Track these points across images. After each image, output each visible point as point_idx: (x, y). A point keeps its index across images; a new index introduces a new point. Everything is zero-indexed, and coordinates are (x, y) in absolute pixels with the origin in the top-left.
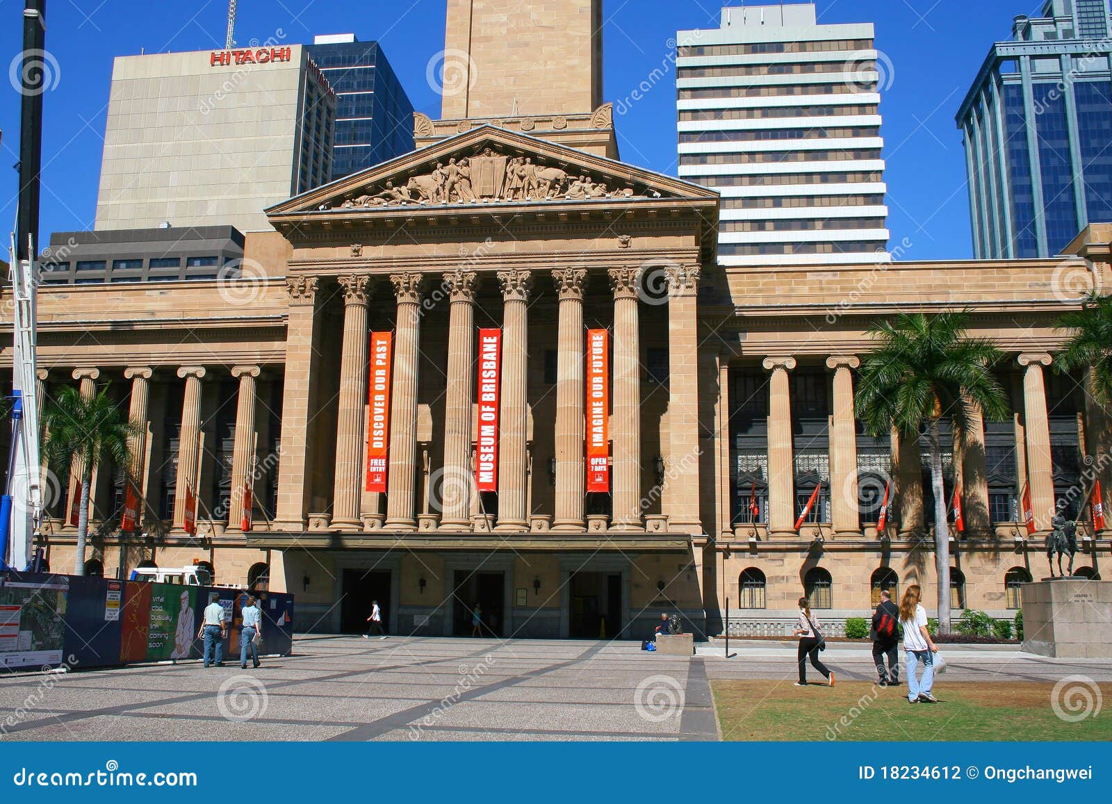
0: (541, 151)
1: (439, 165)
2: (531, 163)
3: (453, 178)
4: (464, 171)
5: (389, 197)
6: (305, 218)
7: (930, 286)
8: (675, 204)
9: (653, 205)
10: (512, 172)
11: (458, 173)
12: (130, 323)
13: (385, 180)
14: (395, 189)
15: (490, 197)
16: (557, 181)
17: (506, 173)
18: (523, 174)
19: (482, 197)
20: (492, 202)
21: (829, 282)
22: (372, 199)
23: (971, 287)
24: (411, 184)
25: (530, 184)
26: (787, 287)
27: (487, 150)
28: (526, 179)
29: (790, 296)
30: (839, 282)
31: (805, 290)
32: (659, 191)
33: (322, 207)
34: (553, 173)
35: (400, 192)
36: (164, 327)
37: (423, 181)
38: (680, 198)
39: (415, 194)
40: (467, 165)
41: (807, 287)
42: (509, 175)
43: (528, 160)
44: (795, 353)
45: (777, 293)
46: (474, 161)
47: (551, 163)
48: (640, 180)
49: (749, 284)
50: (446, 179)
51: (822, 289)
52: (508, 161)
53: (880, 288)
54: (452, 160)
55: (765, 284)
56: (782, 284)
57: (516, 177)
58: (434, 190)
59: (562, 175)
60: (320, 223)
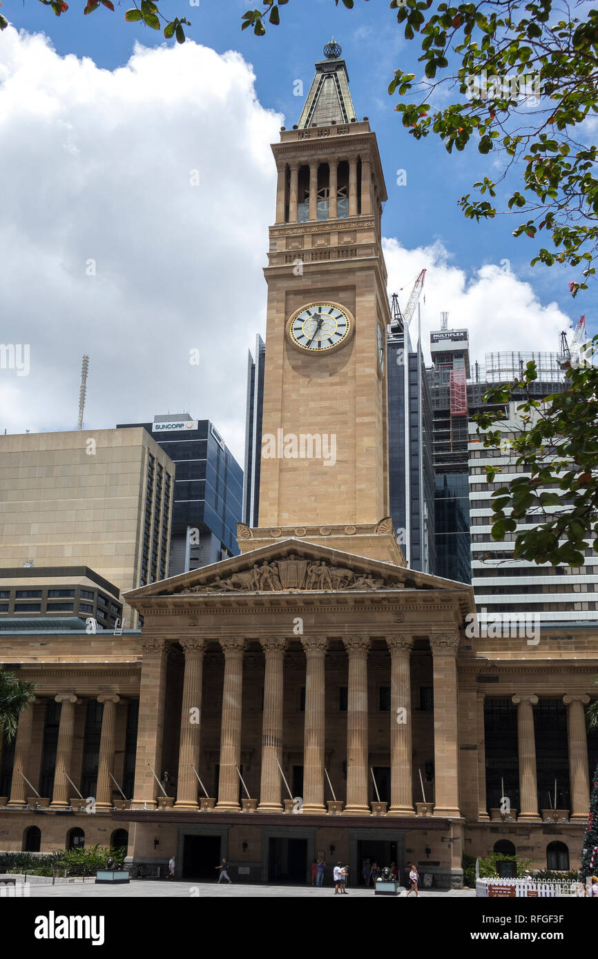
0: (334, 558)
1: (256, 566)
2: (326, 566)
3: (266, 575)
4: (275, 570)
5: (217, 587)
9: (420, 595)
10: (312, 571)
11: (270, 572)
13: (214, 575)
14: (222, 581)
15: (295, 588)
16: (346, 577)
17: (307, 572)
18: (320, 572)
19: (288, 588)
20: (296, 591)
22: (204, 588)
24: (234, 579)
25: (325, 579)
27: (292, 556)
28: (322, 576)
32: (423, 585)
33: (166, 593)
34: (341, 573)
35: (225, 584)
37: (245, 577)
40: (277, 566)
42: (309, 573)
43: (324, 563)
46: (283, 564)
47: (342, 566)
48: (410, 577)
50: (261, 576)
52: (308, 564)
54: (266, 562)
57: (314, 576)
58: (252, 583)
59: (350, 574)
60: (165, 604)
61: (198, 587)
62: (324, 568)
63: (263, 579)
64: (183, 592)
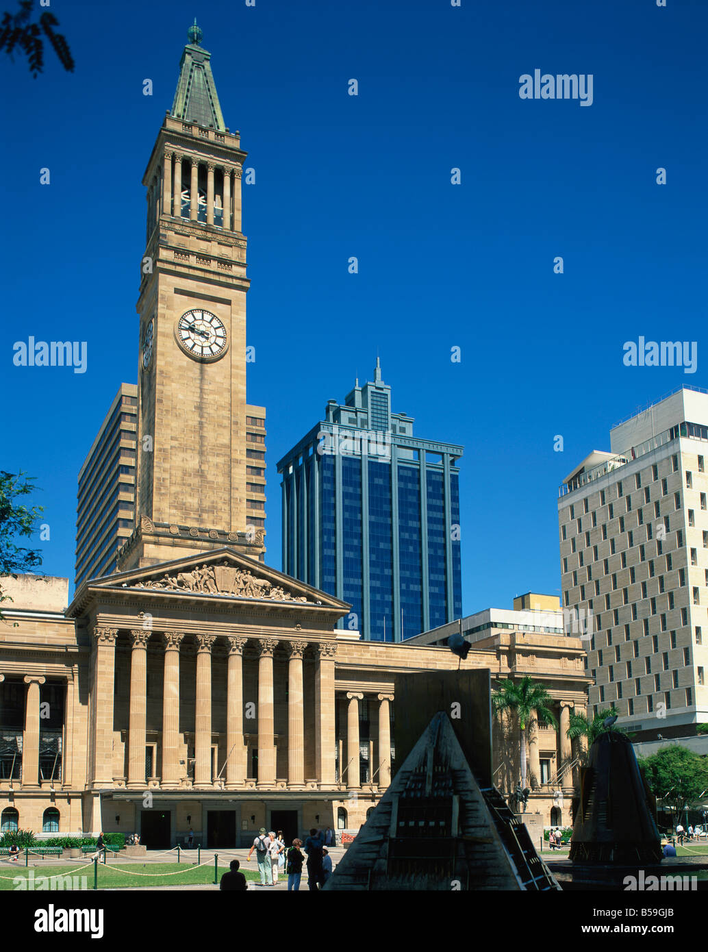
0: (257, 568)
1: (197, 568)
2: (251, 574)
3: (206, 577)
4: (212, 574)
5: (165, 584)
6: (114, 591)
7: (427, 659)
8: (329, 610)
9: (318, 609)
10: (240, 578)
11: (208, 575)
13: (164, 573)
14: (170, 579)
15: (228, 592)
16: (264, 587)
17: (236, 578)
18: (246, 580)
19: (223, 591)
20: (230, 595)
21: (380, 652)
22: (155, 583)
24: (179, 577)
25: (249, 587)
26: (359, 654)
27: (226, 563)
28: (249, 583)
29: (361, 659)
30: (385, 653)
31: (368, 656)
32: (321, 600)
33: (124, 585)
34: (262, 582)
35: (172, 581)
37: (187, 576)
38: (332, 607)
39: (181, 583)
40: (213, 570)
41: (369, 654)
42: (238, 580)
43: (249, 572)
44: (363, 690)
45: (355, 656)
46: (217, 568)
47: (261, 576)
48: (311, 593)
50: (202, 578)
51: (376, 656)
52: (237, 571)
53: (405, 658)
54: (205, 566)
55: (348, 650)
56: (357, 651)
57: (242, 582)
58: (194, 584)
59: (268, 584)
60: (123, 595)
61: (150, 582)
62: (250, 577)
63: (203, 580)
64: (137, 585)
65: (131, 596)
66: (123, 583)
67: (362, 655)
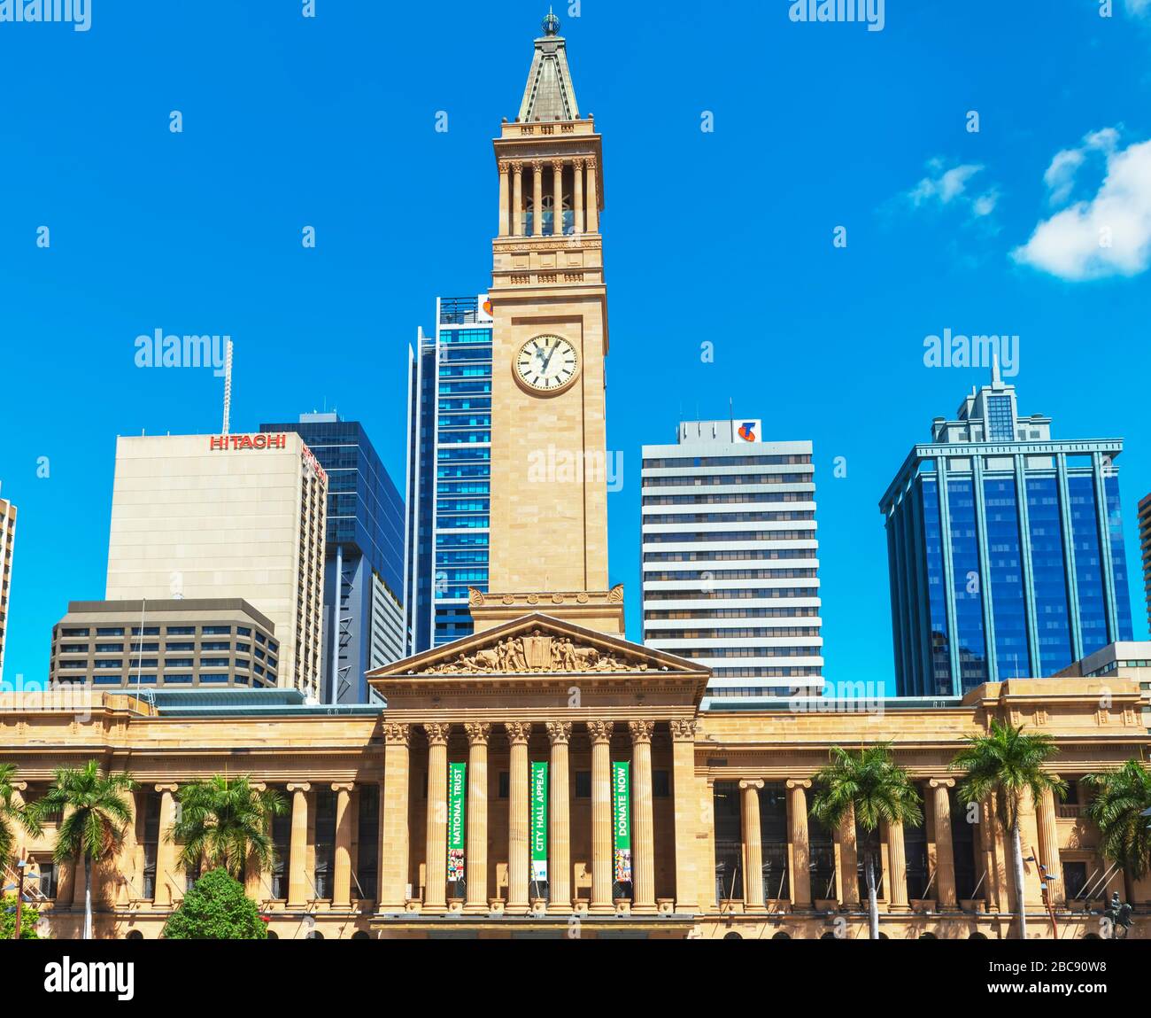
0: (579, 635)
1: (500, 642)
2: (571, 643)
3: (511, 652)
4: (520, 647)
5: (462, 666)
6: (396, 681)
7: (865, 728)
8: (679, 676)
9: (664, 676)
10: (557, 648)
11: (515, 649)
12: (248, 750)
13: (459, 653)
14: (466, 659)
15: (540, 667)
16: (590, 656)
17: (552, 649)
18: (565, 651)
19: (533, 667)
20: (541, 672)
22: (448, 666)
23: (896, 728)
24: (479, 657)
25: (569, 658)
26: (758, 728)
27: (538, 632)
28: (568, 654)
29: (761, 735)
30: (796, 724)
31: (771, 730)
32: (667, 665)
33: (410, 672)
34: (586, 651)
35: (470, 662)
36: (275, 753)
37: (490, 654)
38: (684, 672)
40: (522, 642)
41: (773, 728)
42: (554, 651)
43: (568, 640)
44: (764, 778)
45: (750, 732)
46: (527, 640)
47: (584, 644)
48: (652, 658)
49: (730, 725)
50: (505, 655)
51: (783, 729)
52: (553, 641)
54: (511, 638)
55: (740, 725)
56: (754, 725)
57: (559, 655)
58: (497, 662)
59: (595, 652)
60: (409, 685)
61: (442, 665)
62: (570, 646)
63: (508, 658)
64: (426, 671)
65: (420, 685)
66: (410, 669)
67: (761, 729)
